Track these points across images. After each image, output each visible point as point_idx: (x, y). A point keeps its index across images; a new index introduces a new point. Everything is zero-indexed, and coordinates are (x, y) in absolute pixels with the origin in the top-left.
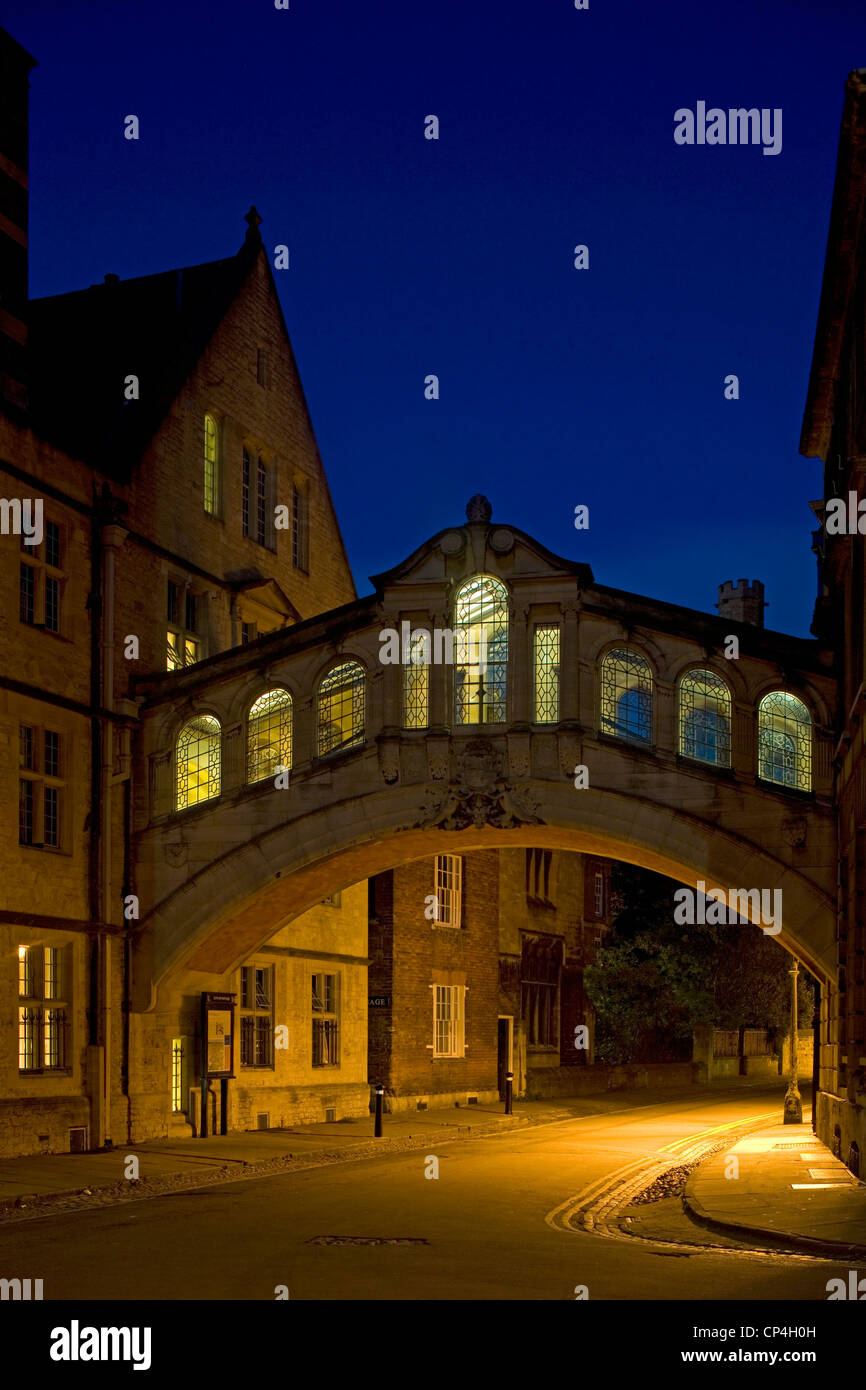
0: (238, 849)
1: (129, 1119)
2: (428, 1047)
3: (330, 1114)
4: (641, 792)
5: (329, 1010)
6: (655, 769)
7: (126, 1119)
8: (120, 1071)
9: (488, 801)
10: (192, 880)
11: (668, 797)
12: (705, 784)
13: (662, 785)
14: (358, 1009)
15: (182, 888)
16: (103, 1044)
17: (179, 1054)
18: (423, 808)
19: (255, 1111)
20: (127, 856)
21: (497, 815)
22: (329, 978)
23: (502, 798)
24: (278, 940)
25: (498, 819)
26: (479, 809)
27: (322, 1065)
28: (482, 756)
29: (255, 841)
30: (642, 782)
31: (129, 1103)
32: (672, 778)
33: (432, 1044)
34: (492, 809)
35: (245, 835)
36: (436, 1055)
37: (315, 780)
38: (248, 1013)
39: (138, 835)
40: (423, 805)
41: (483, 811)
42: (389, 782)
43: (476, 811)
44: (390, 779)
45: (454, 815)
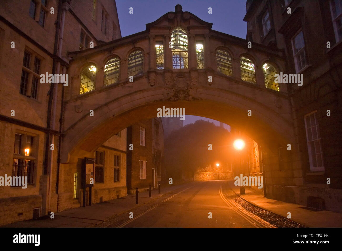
1: (58, 203)
2: (139, 176)
3: (118, 196)
5: (118, 165)
6: (235, 84)
7: (57, 203)
8: (55, 185)
9: (184, 92)
10: (84, 117)
11: (240, 92)
13: (238, 88)
14: (124, 166)
15: (80, 120)
16: (49, 175)
17: (76, 178)
19: (99, 197)
20: (62, 108)
21: (187, 97)
22: (117, 156)
23: (190, 91)
24: (106, 144)
25: (188, 98)
26: (182, 94)
27: (116, 182)
28: (182, 78)
29: (107, 104)
30: (232, 87)
31: (58, 197)
32: (241, 86)
33: (140, 175)
34: (186, 94)
35: (103, 102)
36: (141, 178)
37: (127, 85)
38: (97, 165)
39: (66, 103)
40: (163, 93)
41: (183, 95)
42: (152, 86)
43: (180, 95)
44: (152, 84)
45: (173, 96)
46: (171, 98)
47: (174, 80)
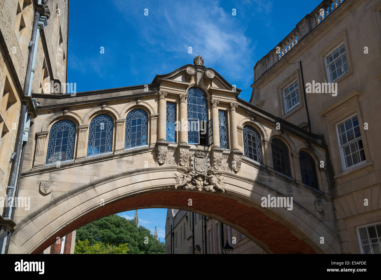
0: (83, 189)
4: (263, 183)
6: (267, 174)
9: (203, 177)
10: (55, 202)
11: (273, 186)
12: (286, 183)
13: (270, 181)
15: (47, 206)
18: (176, 178)
21: (208, 185)
29: (93, 185)
30: (263, 179)
32: (273, 178)
34: (206, 182)
35: (87, 181)
37: (125, 159)
41: (202, 183)
42: (160, 164)
43: (198, 182)
44: (161, 162)
45: (189, 182)
46: (186, 185)
47: (192, 160)
